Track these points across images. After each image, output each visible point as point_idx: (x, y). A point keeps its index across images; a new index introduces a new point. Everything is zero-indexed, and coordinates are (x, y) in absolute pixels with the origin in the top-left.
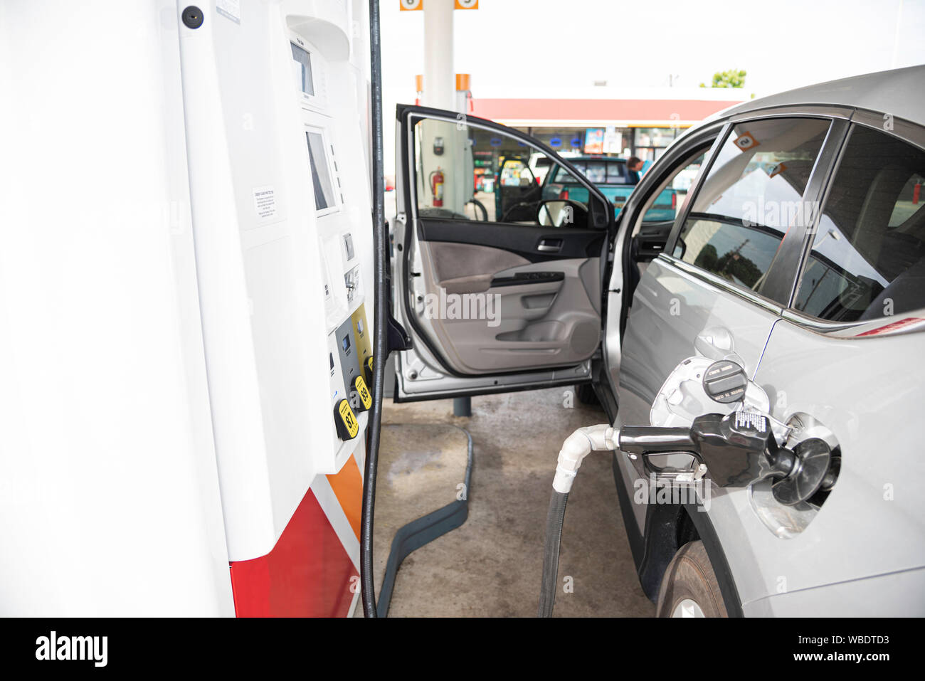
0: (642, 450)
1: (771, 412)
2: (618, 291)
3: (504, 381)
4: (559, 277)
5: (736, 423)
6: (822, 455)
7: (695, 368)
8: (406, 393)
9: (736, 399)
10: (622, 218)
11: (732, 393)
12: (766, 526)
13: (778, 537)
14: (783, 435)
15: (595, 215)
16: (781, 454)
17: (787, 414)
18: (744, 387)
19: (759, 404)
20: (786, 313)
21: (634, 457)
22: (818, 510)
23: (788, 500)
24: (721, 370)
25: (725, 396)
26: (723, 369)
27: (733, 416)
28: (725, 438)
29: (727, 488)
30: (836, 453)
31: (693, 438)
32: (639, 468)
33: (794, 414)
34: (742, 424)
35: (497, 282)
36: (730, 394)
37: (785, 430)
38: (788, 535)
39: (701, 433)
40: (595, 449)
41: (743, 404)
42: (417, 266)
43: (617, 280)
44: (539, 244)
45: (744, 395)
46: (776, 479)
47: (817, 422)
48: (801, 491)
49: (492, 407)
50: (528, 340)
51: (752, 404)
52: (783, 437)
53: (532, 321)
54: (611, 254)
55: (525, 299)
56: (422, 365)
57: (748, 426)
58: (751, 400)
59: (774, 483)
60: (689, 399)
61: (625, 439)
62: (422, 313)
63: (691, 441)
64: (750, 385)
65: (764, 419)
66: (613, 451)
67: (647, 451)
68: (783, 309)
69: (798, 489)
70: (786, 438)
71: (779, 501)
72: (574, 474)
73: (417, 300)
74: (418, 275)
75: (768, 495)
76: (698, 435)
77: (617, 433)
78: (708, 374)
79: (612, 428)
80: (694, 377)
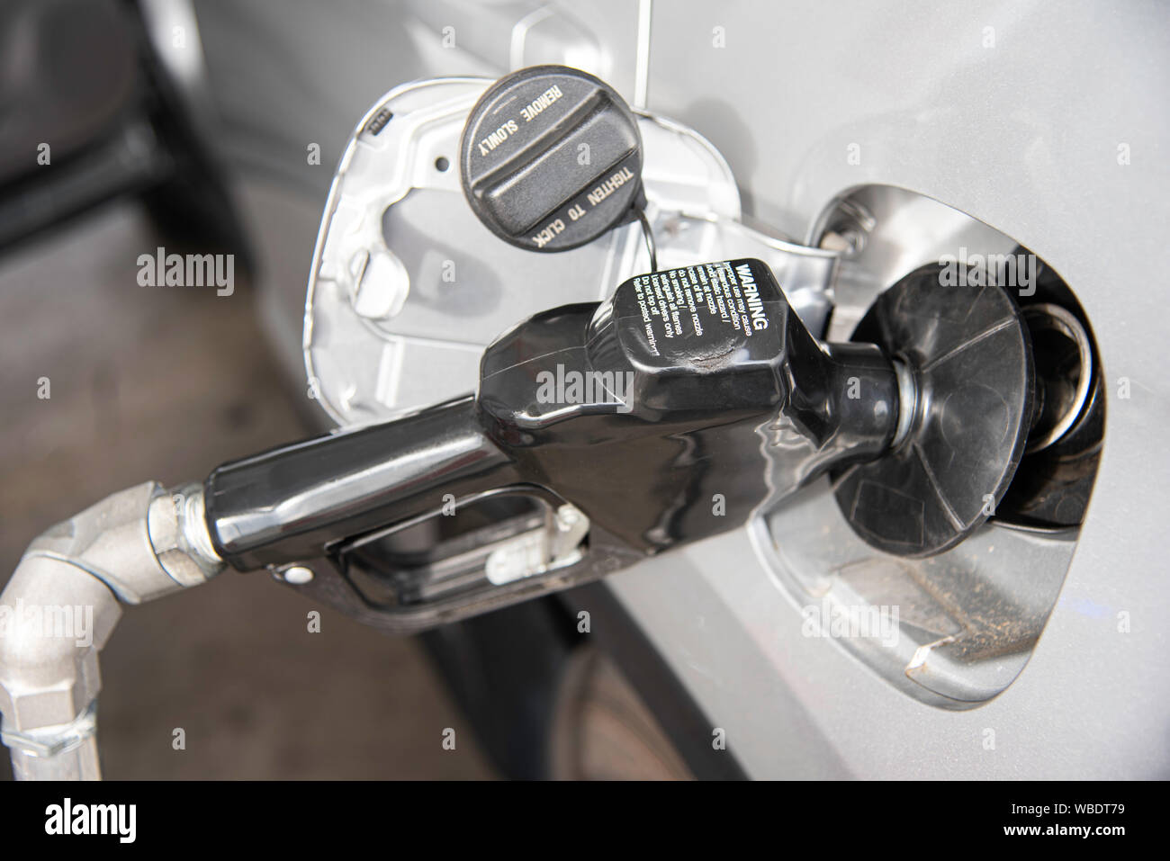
0: (320, 540)
5: (648, 328)
6: (992, 331)
7: (417, 135)
9: (613, 217)
11: (594, 198)
18: (631, 160)
19: (698, 193)
21: (299, 574)
24: (521, 121)
25: (568, 221)
26: (530, 113)
27: (625, 297)
31: (492, 436)
34: (674, 330)
36: (586, 205)
37: (819, 266)
39: (524, 416)
57: (699, 328)
60: (434, 267)
61: (228, 527)
63: (494, 451)
65: (744, 270)
77: (194, 511)
78: (476, 150)
79: (169, 501)
80: (423, 175)
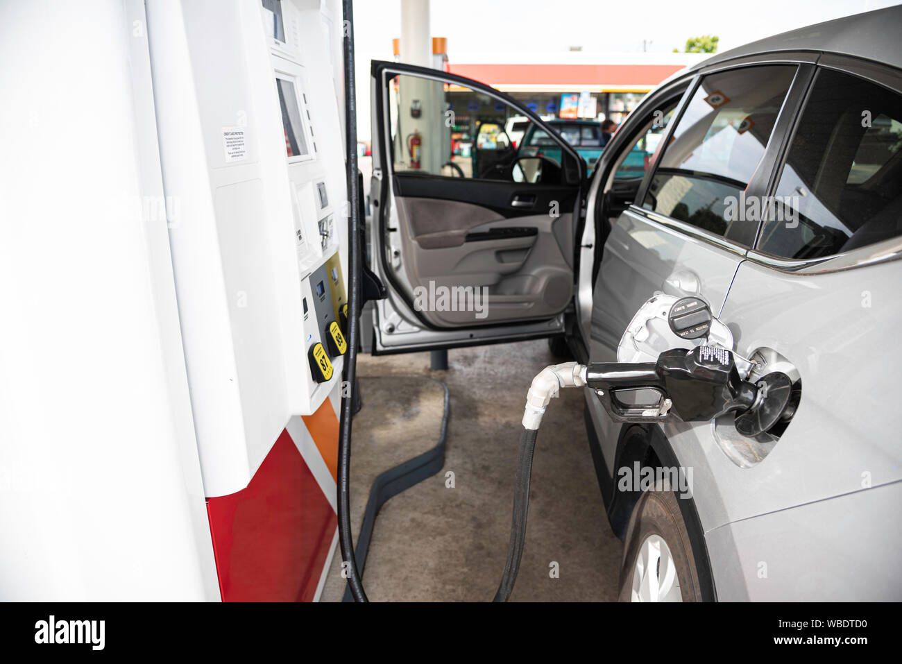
0: (609, 386)
1: (735, 347)
2: (590, 246)
3: (480, 334)
4: (533, 232)
5: (700, 357)
6: (783, 387)
7: (661, 305)
8: (384, 346)
9: (701, 334)
10: (594, 174)
11: (697, 329)
12: (729, 457)
13: (739, 466)
14: (746, 370)
15: (567, 171)
16: (743, 387)
17: (750, 350)
18: (708, 323)
19: (724, 340)
20: (751, 255)
21: (601, 393)
22: (777, 440)
23: (750, 432)
24: (686, 307)
25: (690, 332)
26: (688, 306)
27: (697, 350)
28: (689, 371)
29: (691, 423)
30: (797, 386)
31: (657, 372)
32: (606, 404)
33: (757, 349)
34: (706, 358)
35: (471, 237)
36: (695, 330)
37: (748, 365)
38: (749, 465)
39: (666, 367)
40: (563, 386)
41: (708, 341)
42: (394, 221)
43: (589, 235)
44: (512, 200)
45: (709, 330)
46: (739, 412)
47: (780, 357)
48: (762, 422)
49: (468, 361)
50: (502, 294)
51: (716, 341)
52: (746, 372)
53: (506, 276)
54: (583, 210)
55: (499, 253)
56: (399, 319)
57: (712, 360)
58: (715, 336)
59: (736, 416)
60: (655, 336)
61: (592, 375)
62: (398, 268)
63: (657, 376)
64: (714, 321)
65: (727, 353)
66: (581, 389)
67: (613, 387)
68: (748, 250)
69: (759, 421)
70: (749, 373)
71: (741, 433)
72: (542, 411)
73: (393, 255)
74: (394, 230)
75: (731, 429)
76: (663, 369)
77: (584, 370)
78: (674, 311)
79: (580, 366)
80: (660, 315)
